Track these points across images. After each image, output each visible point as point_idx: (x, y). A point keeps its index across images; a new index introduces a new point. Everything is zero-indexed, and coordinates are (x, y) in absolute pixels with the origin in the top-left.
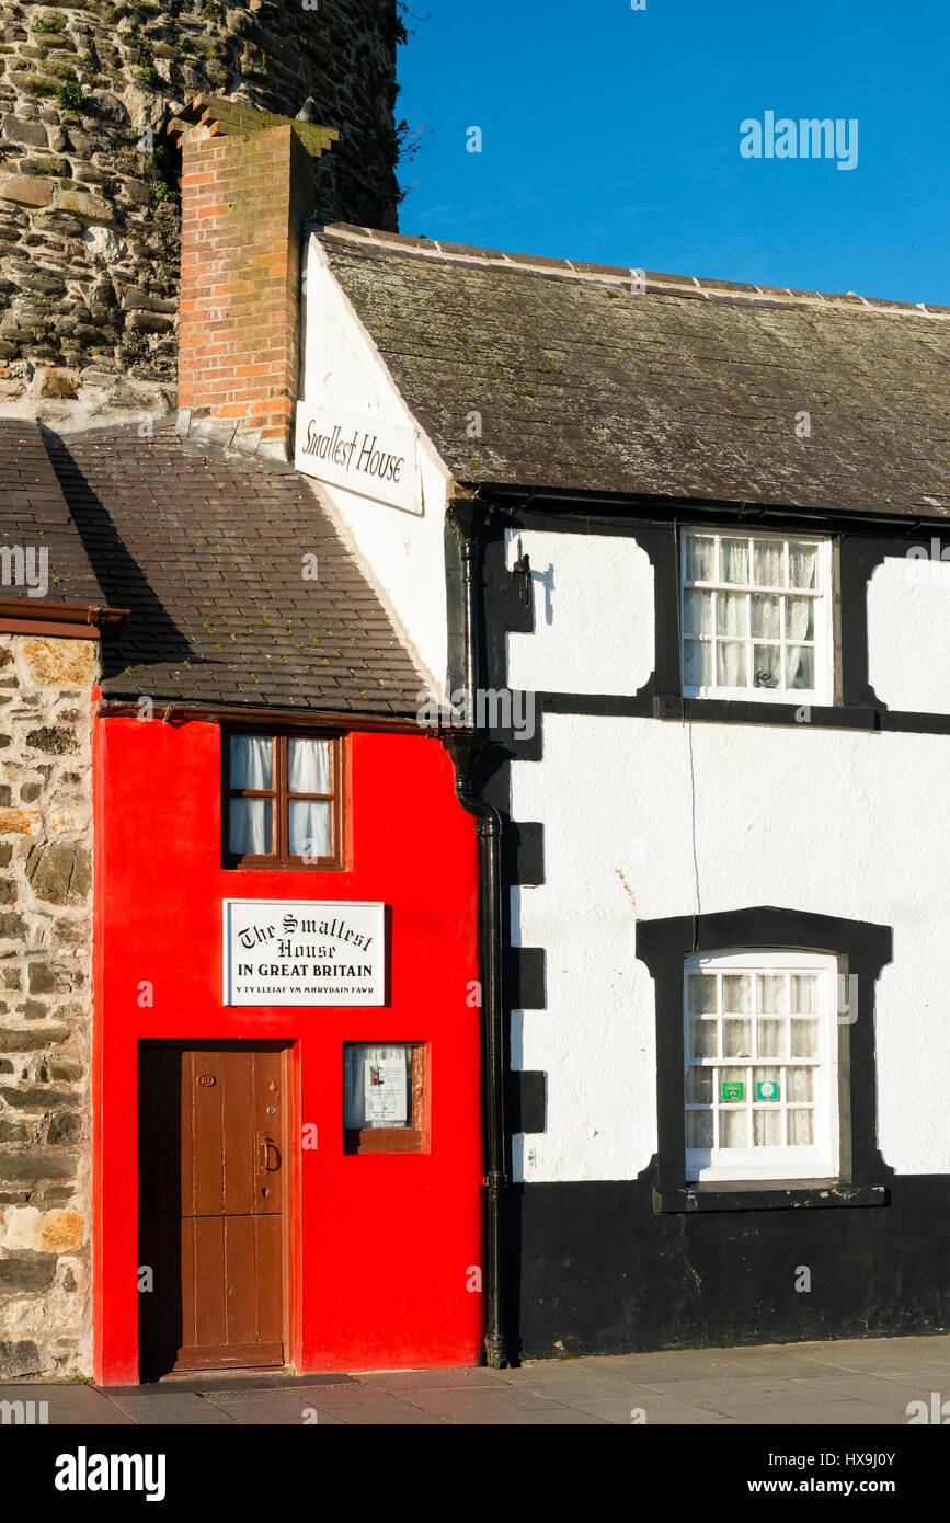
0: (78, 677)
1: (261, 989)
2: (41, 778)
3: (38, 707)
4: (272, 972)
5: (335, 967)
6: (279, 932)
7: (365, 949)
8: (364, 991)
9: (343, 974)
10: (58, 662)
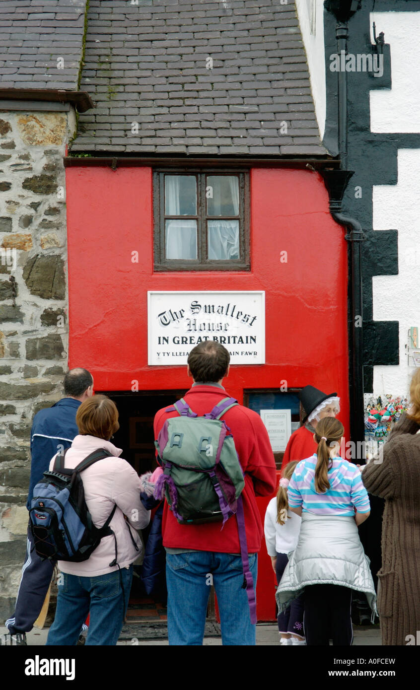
0: (55, 140)
1: (175, 354)
2: (32, 212)
3: (30, 162)
4: (183, 341)
5: (229, 337)
6: (188, 314)
7: (251, 324)
8: (251, 354)
9: (234, 343)
10: (42, 129)
